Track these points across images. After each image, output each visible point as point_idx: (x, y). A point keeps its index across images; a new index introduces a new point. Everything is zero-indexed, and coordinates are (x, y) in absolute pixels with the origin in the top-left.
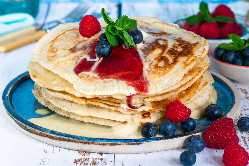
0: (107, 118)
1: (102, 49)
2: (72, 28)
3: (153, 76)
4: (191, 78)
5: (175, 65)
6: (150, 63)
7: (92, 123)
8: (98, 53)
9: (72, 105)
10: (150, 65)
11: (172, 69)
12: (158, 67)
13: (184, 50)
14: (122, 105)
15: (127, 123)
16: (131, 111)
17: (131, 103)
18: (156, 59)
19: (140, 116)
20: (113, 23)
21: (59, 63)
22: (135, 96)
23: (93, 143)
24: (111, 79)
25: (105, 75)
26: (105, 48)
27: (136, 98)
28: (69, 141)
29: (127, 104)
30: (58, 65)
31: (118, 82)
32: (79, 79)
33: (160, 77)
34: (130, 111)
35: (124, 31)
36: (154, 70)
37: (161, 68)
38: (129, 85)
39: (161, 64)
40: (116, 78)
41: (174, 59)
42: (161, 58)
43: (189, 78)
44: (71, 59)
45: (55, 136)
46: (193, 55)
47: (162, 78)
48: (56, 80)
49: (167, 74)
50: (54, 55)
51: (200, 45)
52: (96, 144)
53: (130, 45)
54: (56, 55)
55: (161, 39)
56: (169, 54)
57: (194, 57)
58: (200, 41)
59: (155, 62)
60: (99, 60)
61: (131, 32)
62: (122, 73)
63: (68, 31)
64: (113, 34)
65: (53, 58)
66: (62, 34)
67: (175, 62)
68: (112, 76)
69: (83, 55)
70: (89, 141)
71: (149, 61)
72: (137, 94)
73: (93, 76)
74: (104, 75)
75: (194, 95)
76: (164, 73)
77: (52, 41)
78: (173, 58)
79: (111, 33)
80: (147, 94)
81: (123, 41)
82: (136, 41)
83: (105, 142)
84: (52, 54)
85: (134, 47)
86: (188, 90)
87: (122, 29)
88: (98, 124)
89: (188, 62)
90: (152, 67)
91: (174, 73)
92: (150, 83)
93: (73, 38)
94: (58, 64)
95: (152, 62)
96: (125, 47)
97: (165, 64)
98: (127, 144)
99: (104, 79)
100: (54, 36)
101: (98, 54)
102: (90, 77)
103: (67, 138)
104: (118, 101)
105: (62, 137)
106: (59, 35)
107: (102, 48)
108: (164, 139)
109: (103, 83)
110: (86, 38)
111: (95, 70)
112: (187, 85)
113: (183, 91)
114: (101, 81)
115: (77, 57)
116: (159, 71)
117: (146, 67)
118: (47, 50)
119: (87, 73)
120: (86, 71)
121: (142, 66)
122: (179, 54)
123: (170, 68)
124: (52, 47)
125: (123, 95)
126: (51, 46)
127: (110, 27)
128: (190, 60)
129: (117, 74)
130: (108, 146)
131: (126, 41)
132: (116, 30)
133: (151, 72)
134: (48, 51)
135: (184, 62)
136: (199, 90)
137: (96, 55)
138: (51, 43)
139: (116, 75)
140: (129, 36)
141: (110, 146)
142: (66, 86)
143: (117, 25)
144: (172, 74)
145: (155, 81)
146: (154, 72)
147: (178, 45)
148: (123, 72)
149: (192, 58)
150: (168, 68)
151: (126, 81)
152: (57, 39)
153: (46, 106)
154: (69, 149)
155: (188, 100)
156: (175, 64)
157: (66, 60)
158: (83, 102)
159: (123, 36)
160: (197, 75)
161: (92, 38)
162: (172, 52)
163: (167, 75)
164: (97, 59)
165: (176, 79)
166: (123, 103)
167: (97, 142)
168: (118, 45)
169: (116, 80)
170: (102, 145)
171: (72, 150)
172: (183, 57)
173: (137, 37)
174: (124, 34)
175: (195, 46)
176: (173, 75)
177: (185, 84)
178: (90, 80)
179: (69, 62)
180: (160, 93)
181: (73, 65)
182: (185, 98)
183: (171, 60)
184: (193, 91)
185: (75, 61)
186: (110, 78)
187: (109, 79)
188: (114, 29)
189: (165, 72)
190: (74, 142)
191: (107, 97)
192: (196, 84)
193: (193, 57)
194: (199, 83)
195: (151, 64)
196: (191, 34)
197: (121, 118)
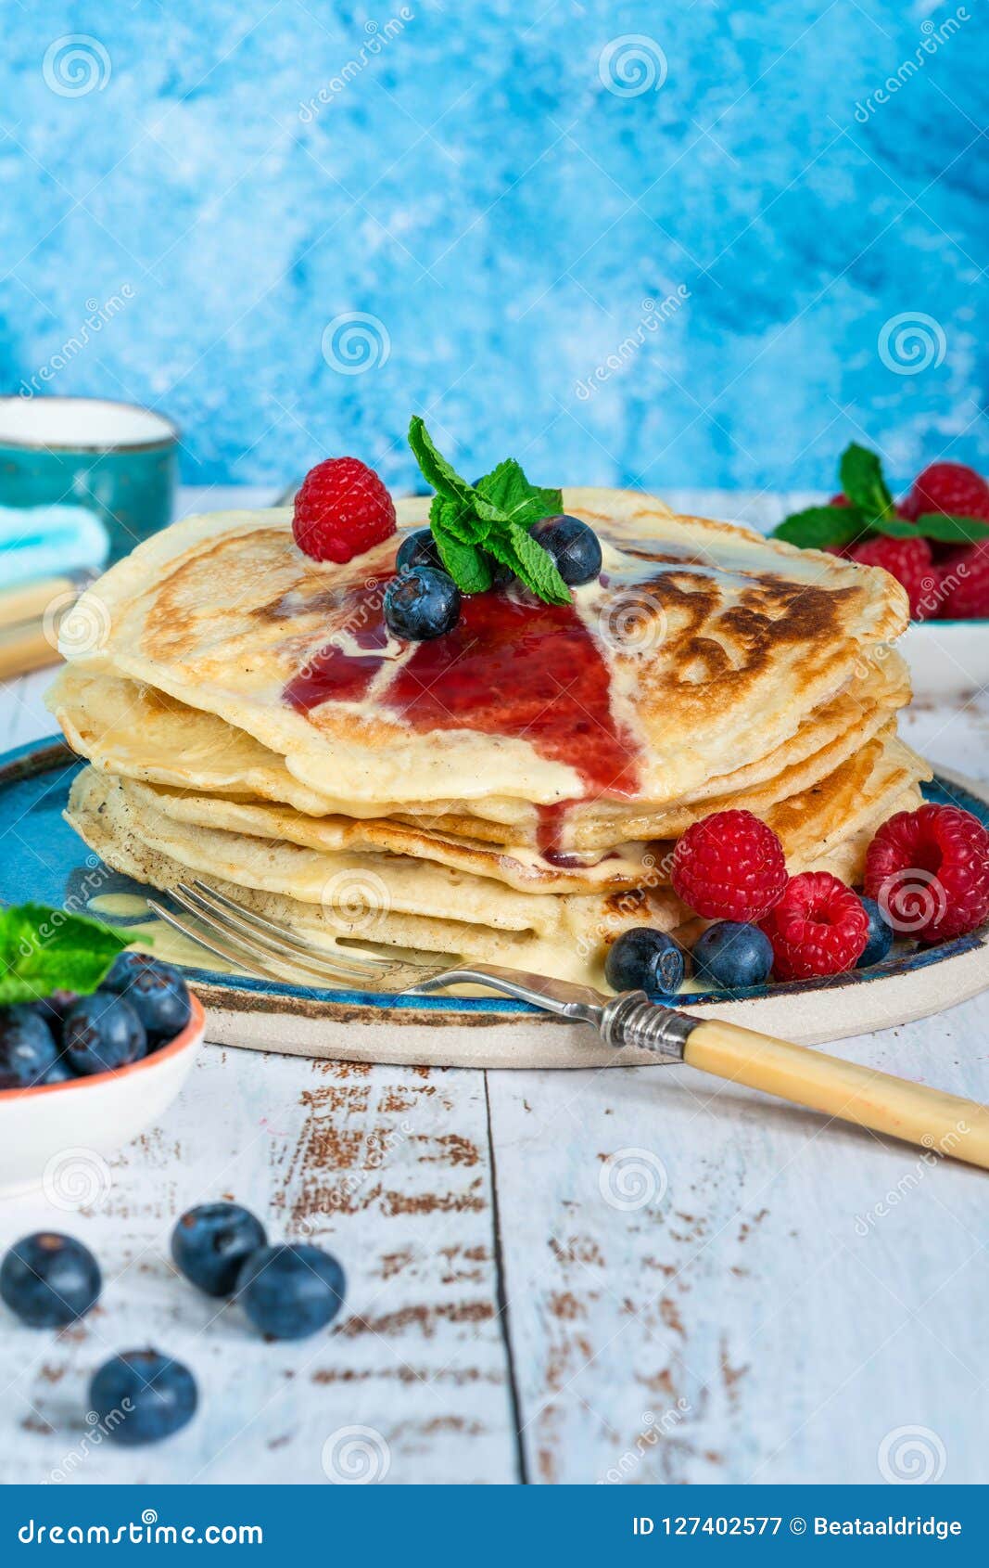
0: (443, 914)
1: (417, 601)
2: (255, 529)
3: (656, 721)
4: (831, 738)
5: (756, 677)
6: (642, 666)
7: (372, 939)
8: (397, 621)
9: (272, 858)
10: (642, 676)
11: (745, 694)
12: (681, 685)
13: (795, 615)
14: (515, 853)
15: (537, 938)
16: (559, 876)
17: (559, 841)
18: (667, 648)
19: (599, 905)
20: (461, 488)
21: (210, 665)
22: (577, 807)
23: (386, 1016)
24: (465, 732)
25: (434, 716)
26: (428, 593)
27: (581, 820)
28: (269, 1007)
29: (537, 849)
30: (207, 674)
31: (496, 744)
32: (314, 733)
33: (688, 726)
34: (552, 877)
35: (514, 528)
36: (659, 695)
37: (694, 690)
38: (549, 756)
39: (694, 671)
40: (485, 727)
41: (751, 651)
42: (691, 647)
43: (823, 735)
44: (266, 651)
45: (204, 986)
46: (837, 632)
47: (699, 733)
48: (195, 748)
49: (724, 714)
50: (182, 640)
51: (869, 597)
52: (398, 1021)
53: (544, 591)
54: (193, 636)
55: (682, 574)
56: (726, 631)
57: (844, 641)
58: (864, 583)
59: (664, 664)
60: (402, 651)
61: (548, 529)
62: (512, 705)
63: (233, 540)
64: (464, 540)
65: (175, 652)
66: (204, 556)
67: (757, 662)
68: (468, 719)
69: (325, 631)
70: (365, 1007)
71: (637, 657)
72: (589, 798)
73: (377, 719)
74: (426, 715)
75: (843, 820)
76: (709, 709)
77: (163, 583)
78: (748, 647)
79: (456, 534)
80: (634, 795)
81: (513, 572)
82: (574, 574)
83: (445, 1011)
84: (172, 635)
85: (559, 600)
86: (816, 794)
87: (505, 519)
88: (399, 943)
89: (817, 663)
90: (651, 683)
91: (757, 710)
92: (643, 751)
93: (263, 568)
94: (209, 670)
95: (651, 663)
96: (521, 598)
97: (713, 670)
98: (544, 1020)
99: (430, 729)
100: (168, 565)
101: (394, 625)
102: (366, 725)
103: (261, 995)
104: (494, 834)
105: (240, 992)
106: (192, 561)
107: (417, 594)
108: (716, 1002)
109: (428, 747)
110: (328, 566)
111: (388, 693)
112: (812, 769)
113: (792, 798)
114: (416, 738)
115: (296, 640)
116: (685, 703)
117: (622, 683)
118: (144, 622)
119: (351, 707)
120: (345, 700)
121: (604, 680)
122: (770, 631)
123: (737, 688)
124: (163, 606)
125: (521, 802)
126: (161, 603)
127: (449, 507)
128: (825, 654)
129: (492, 710)
130: (456, 1028)
131: (526, 572)
132: (478, 519)
133: (649, 703)
134: (150, 626)
135: (798, 665)
136: (868, 799)
137: (387, 632)
138: (160, 590)
139: (487, 714)
140: (539, 548)
141: (466, 1029)
142: (248, 765)
143: (481, 499)
144: (746, 716)
145: (667, 743)
146: (661, 707)
147: (766, 594)
148: (517, 701)
149: (835, 646)
150: (725, 691)
151: (534, 742)
152: (187, 572)
153: (141, 877)
154: (268, 1053)
155: (817, 839)
156: (759, 673)
157: (242, 655)
158: (334, 838)
159: (508, 548)
160: (858, 727)
161: (358, 562)
162: (740, 621)
163: (722, 721)
164: (393, 647)
165: (767, 736)
166: (517, 845)
167: (405, 1010)
168: (488, 592)
169: (486, 735)
170: (428, 1023)
171: (285, 1055)
172: (791, 645)
173: (576, 554)
174: (513, 541)
175: (843, 599)
176: (753, 715)
177: (803, 765)
178: (364, 737)
179: (258, 662)
180: (692, 798)
181: (276, 674)
182: (805, 826)
183: (736, 655)
184: (838, 799)
185: (285, 656)
186: (458, 727)
187: (454, 732)
188: (468, 519)
189: (713, 706)
190: (297, 1013)
191: (447, 815)
192: (850, 771)
193: (839, 640)
194: (868, 768)
195: (648, 669)
196: (820, 560)
197: (510, 914)
